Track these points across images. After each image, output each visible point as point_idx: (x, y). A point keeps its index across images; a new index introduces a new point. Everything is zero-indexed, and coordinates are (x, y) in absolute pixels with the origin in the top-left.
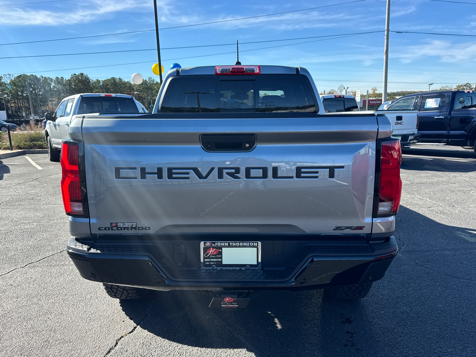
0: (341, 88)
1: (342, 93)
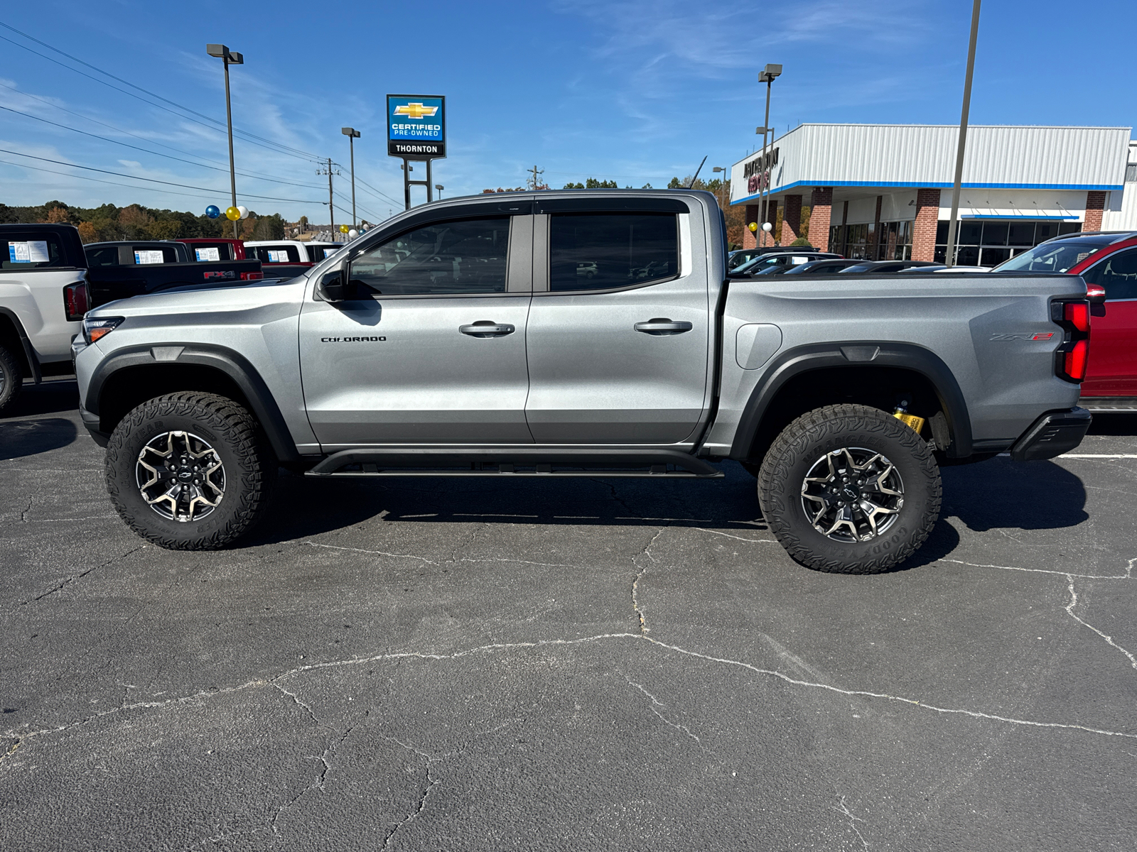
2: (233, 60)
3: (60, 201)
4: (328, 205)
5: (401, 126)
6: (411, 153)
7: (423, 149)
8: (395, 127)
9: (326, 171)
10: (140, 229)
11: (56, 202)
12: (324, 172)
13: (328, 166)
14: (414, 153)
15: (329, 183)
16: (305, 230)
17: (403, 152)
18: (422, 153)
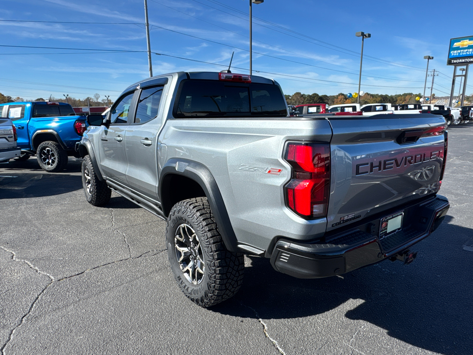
0: (96, 96)
1: (98, 100)
2: (366, 36)
3: (342, 93)
4: (431, 89)
5: (455, 52)
6: (459, 63)
7: (465, 60)
8: (452, 52)
9: (432, 74)
10: (366, 101)
11: (341, 93)
12: (431, 75)
13: (433, 72)
14: (461, 63)
15: (432, 79)
16: (433, 99)
17: (455, 63)
18: (465, 62)
